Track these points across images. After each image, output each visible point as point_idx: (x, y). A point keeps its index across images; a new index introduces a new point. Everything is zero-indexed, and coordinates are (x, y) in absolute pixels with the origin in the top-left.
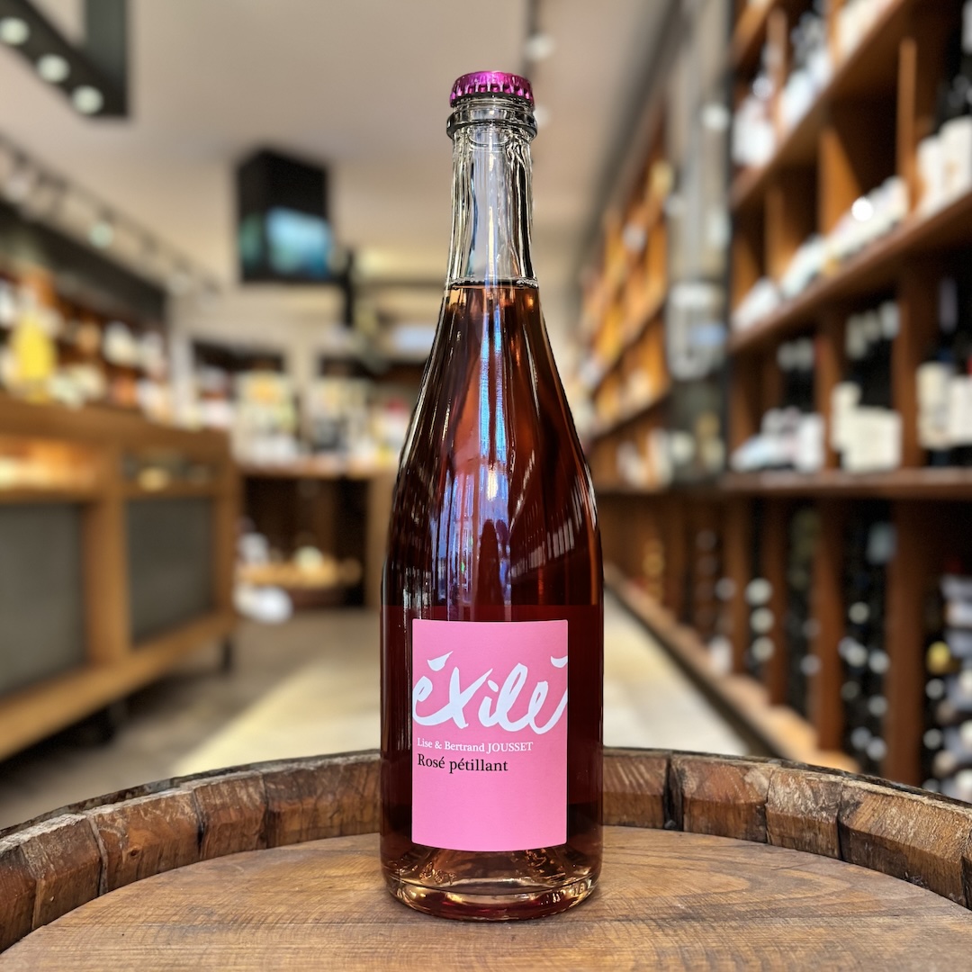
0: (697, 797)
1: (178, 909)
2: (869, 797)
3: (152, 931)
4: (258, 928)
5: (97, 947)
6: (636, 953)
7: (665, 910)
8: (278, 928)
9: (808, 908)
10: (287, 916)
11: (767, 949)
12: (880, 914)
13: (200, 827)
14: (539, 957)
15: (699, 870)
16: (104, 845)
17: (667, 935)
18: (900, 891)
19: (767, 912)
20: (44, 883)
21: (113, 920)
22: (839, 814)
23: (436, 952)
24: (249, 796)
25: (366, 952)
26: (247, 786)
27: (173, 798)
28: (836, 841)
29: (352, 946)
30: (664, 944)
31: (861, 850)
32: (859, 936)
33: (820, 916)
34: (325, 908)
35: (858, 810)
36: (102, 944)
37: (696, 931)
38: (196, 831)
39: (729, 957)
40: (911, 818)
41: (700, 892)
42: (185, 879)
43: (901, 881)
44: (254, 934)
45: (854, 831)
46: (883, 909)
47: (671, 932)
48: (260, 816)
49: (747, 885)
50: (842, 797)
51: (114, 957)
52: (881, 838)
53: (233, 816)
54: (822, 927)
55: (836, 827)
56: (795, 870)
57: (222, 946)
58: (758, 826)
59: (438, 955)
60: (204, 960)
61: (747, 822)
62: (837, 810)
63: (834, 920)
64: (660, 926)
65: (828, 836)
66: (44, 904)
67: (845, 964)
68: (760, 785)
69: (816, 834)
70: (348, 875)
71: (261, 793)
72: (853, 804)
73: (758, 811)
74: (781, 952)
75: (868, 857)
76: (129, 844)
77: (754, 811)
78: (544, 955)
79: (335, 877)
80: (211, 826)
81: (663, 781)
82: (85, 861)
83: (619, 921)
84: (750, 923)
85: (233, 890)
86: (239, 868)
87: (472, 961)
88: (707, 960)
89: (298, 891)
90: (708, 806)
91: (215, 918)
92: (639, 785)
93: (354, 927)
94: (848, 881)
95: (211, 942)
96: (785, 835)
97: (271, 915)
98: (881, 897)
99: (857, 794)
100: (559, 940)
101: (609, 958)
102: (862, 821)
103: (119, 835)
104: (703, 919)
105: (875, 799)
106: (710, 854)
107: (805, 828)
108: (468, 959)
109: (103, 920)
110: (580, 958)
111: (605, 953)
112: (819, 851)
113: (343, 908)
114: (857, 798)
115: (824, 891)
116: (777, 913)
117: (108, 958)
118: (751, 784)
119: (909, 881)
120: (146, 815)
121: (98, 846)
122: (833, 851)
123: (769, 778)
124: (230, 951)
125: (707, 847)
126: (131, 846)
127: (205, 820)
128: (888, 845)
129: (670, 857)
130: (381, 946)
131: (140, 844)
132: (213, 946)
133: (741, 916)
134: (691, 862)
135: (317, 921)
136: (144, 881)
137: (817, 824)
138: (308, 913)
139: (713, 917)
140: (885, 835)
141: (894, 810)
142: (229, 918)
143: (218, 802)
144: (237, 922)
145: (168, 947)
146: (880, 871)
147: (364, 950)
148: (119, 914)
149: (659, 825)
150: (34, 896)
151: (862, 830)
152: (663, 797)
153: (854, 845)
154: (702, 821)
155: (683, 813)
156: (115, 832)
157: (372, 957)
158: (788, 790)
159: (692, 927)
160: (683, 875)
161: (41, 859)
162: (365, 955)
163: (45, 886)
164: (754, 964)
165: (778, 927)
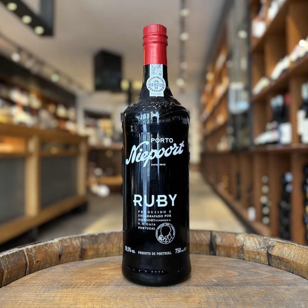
0: (221, 244)
1: (49, 281)
2: (278, 244)
3: (40, 288)
4: (74, 287)
5: (20, 294)
6: (200, 297)
7: (210, 282)
8: (81, 287)
9: (259, 282)
10: (84, 283)
11: (245, 296)
12: (284, 285)
13: (60, 253)
14: (167, 298)
15: (222, 269)
16: (28, 258)
17: (210, 291)
18: (290, 277)
19: (245, 283)
20: (6, 271)
21: (27, 284)
22: (268, 250)
23: (132, 296)
24: (76, 243)
25: (109, 296)
26: (76, 240)
27: (52, 243)
28: (267, 259)
29: (104, 294)
30: (210, 294)
31: (276, 262)
32: (277, 292)
33: (263, 285)
34: (97, 281)
35: (274, 248)
36: (22, 293)
37: (220, 290)
38: (58, 254)
39: (232, 299)
40: (292, 251)
41: (222, 276)
42: (53, 271)
43: (289, 273)
44: (72, 289)
45: (273, 255)
46: (285, 283)
47: (212, 290)
48: (80, 250)
49: (238, 274)
50: (268, 244)
51: (25, 297)
52: (282, 258)
53: (71, 249)
54: (263, 289)
55: (267, 254)
56: (254, 269)
57: (62, 294)
58: (241, 254)
59: (133, 297)
60: (55, 298)
61: (237, 252)
62: (267, 248)
63: (268, 287)
64: (208, 288)
65: (264, 257)
66: (6, 278)
67: (272, 302)
68: (241, 240)
69: (260, 257)
70: (106, 270)
71: (80, 242)
72: (272, 246)
73: (241, 249)
74: (249, 298)
75: (278, 264)
76: (36, 258)
77: (239, 249)
78: (169, 298)
79: (102, 270)
80: (64, 253)
81: (209, 239)
82: (21, 264)
83: (195, 286)
84: (239, 287)
85: (68, 275)
86: (71, 267)
87: (144, 300)
88: (224, 300)
89: (89, 275)
90: (224, 247)
91: (60, 284)
92: (202, 241)
93: (106, 287)
94: (272, 273)
95: (58, 292)
96: (250, 257)
97: (79, 283)
98: (283, 278)
99: (273, 243)
100: (174, 293)
101: (191, 299)
102: (275, 252)
103: (33, 255)
104: (223, 286)
105: (279, 245)
106: (225, 263)
107: (257, 254)
108: (143, 299)
109: (24, 285)
110: (181, 299)
111: (189, 297)
112: (262, 262)
113: (103, 281)
114: (273, 244)
115: (264, 276)
116: (248, 284)
117: (23, 297)
118: (238, 240)
119: (292, 273)
120: (42, 249)
121: (26, 259)
122: (266, 262)
123: (244, 238)
124: (64, 295)
125: (224, 261)
126: (37, 259)
127: (62, 251)
128: (285, 260)
129: (212, 264)
130: (114, 294)
131: (40, 258)
132: (58, 294)
133: (236, 285)
134: (219, 266)
135: (94, 285)
136: (39, 271)
137: (260, 253)
138: (91, 282)
139: (226, 285)
140: (283, 257)
141: (286, 248)
142: (65, 284)
143: (66, 245)
144: (68, 286)
145: (44, 294)
146: (282, 269)
147: (108, 295)
148: (29, 283)
149: (208, 253)
150: (3, 276)
151: (276, 255)
152: (209, 245)
153: (273, 260)
154: (223, 252)
155: (216, 249)
156: (32, 254)
157: (111, 298)
158: (250, 242)
159: (219, 288)
160: (216, 270)
161: (6, 263)
162: (109, 297)
163: (7, 272)
164: (240, 302)
165: (249, 289)
